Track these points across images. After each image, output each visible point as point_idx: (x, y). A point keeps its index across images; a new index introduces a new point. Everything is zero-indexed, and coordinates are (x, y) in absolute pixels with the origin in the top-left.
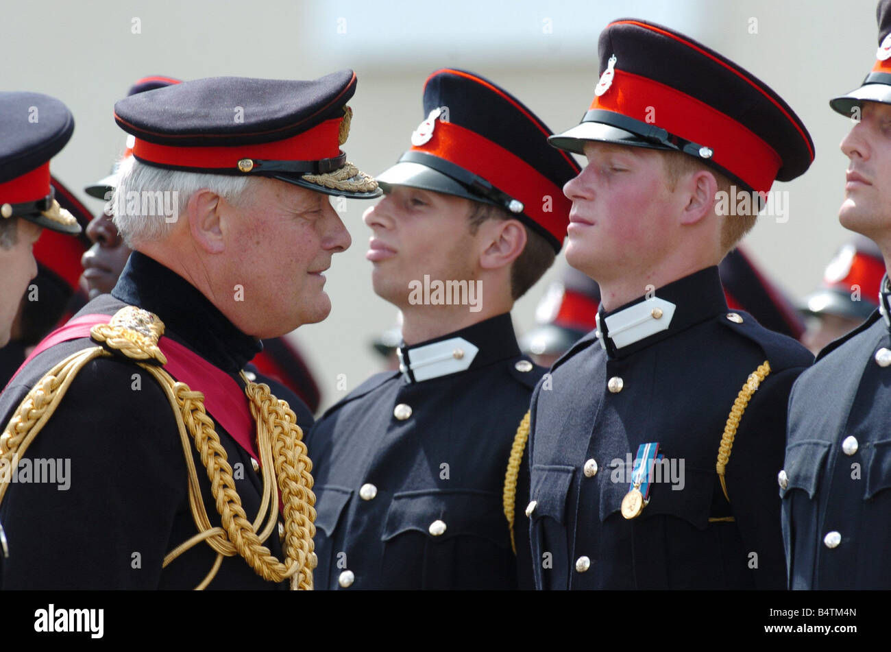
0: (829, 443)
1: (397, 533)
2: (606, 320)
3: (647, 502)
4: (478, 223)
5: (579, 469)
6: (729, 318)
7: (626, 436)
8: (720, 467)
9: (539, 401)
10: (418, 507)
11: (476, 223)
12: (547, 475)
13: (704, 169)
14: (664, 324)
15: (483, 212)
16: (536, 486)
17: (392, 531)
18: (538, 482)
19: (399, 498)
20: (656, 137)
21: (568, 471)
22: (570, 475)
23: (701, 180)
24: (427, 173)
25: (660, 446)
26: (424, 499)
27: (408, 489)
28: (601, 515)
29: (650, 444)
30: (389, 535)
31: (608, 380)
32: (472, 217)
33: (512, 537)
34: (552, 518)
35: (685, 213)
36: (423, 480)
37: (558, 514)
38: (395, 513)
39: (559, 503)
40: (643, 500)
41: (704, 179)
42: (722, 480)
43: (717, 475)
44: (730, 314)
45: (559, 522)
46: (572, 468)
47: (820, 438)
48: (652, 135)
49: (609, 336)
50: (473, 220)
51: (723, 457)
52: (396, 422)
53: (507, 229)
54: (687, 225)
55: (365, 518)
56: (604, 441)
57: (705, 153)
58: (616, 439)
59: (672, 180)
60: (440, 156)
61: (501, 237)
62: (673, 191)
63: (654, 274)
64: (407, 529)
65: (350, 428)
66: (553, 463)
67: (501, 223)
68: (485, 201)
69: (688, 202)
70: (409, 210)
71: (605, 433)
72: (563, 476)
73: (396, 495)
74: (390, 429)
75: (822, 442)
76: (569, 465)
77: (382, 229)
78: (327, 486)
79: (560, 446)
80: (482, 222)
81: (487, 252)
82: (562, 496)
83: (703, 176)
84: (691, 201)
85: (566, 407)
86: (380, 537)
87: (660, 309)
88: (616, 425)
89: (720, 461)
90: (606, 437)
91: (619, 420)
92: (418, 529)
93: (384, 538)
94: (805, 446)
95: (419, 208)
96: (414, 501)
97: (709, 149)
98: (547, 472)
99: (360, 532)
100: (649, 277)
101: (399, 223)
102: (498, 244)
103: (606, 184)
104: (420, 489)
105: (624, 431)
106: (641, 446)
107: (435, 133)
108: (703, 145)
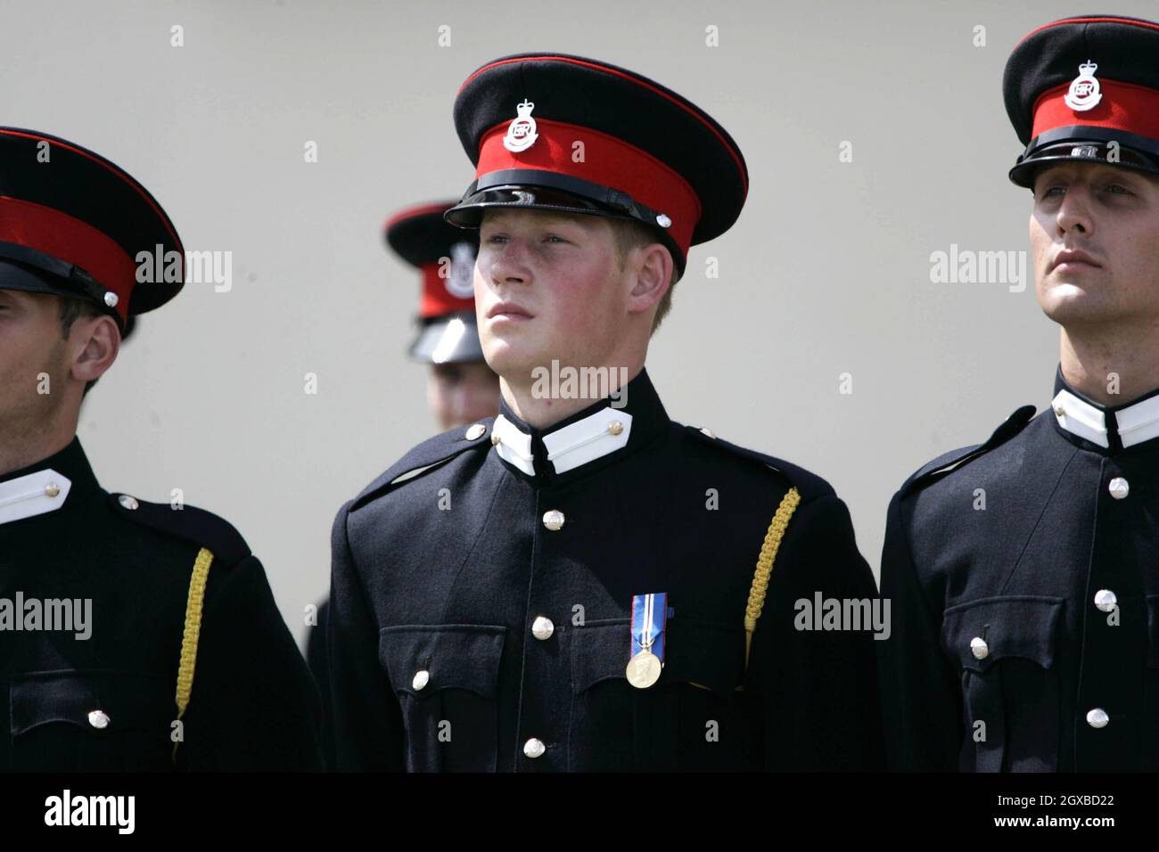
1: (35, 725)
8: (750, 623)
11: (67, 324)
13: (655, 242)
14: (621, 441)
17: (25, 726)
20: (619, 202)
21: (493, 632)
22: (499, 636)
23: (651, 255)
31: (541, 514)
32: (63, 317)
35: (632, 297)
41: (654, 254)
42: (749, 636)
43: (744, 630)
46: (499, 628)
49: (550, 459)
50: (65, 321)
51: (754, 609)
54: (634, 313)
59: (623, 256)
64: (51, 720)
67: (92, 320)
69: (636, 283)
81: (80, 359)
83: (656, 251)
89: (751, 614)
92: (67, 720)
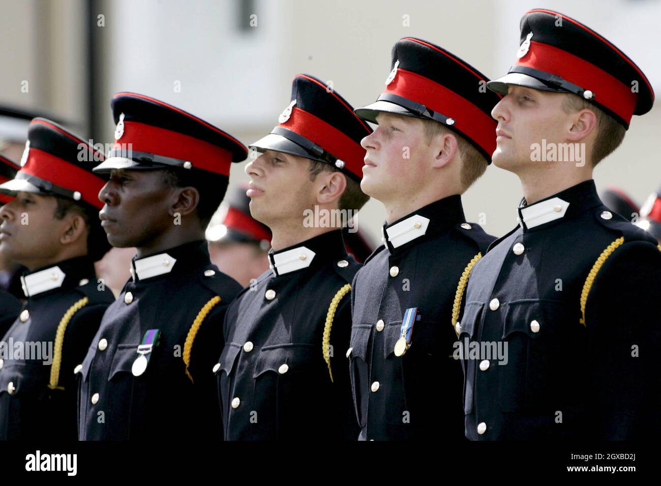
0: (483, 303)
1: (261, 373)
2: (387, 230)
3: (409, 345)
4: (316, 173)
5: (374, 327)
6: (462, 227)
7: (399, 304)
8: (454, 322)
9: (356, 285)
10: (274, 355)
11: (314, 173)
12: (358, 331)
13: (449, 133)
14: (422, 232)
15: (319, 166)
16: (353, 338)
17: (259, 372)
18: (354, 335)
19: (264, 350)
20: (419, 110)
21: (368, 328)
22: (370, 330)
23: (446, 139)
24: (284, 142)
25: (418, 310)
26: (277, 350)
27: (270, 344)
28: (385, 354)
29: (412, 309)
30: (257, 374)
31: (390, 268)
32: (312, 170)
33: (330, 373)
34: (360, 358)
35: (436, 160)
36: (278, 338)
37: (363, 356)
38: (261, 359)
39: (364, 348)
40: (407, 344)
41: (448, 138)
44: (463, 224)
45: (364, 360)
46: (371, 326)
47: (479, 300)
48: (416, 109)
49: (389, 240)
50: (313, 172)
51: (455, 314)
52: (266, 301)
53: (334, 178)
54: (438, 169)
55: (246, 363)
56: (387, 307)
57: (450, 122)
58: (394, 306)
59: (429, 139)
60: (293, 131)
61: (331, 183)
62: (429, 145)
63: (417, 198)
64: (267, 370)
65: (247, 305)
66: (362, 323)
67: (330, 174)
68: (320, 160)
69: (438, 153)
70: (274, 165)
71: (388, 302)
72: (367, 331)
73: (263, 348)
74: (263, 306)
75: (479, 302)
76: (369, 324)
77: (256, 177)
78: (232, 343)
79: (365, 312)
80: (318, 173)
81: (321, 192)
82: (365, 343)
83: (449, 137)
84: (441, 153)
85: (369, 287)
86: (252, 376)
87: (419, 222)
88: (394, 298)
89: (454, 317)
90: (388, 306)
91: (396, 294)
92: (273, 369)
93: (255, 376)
94: (470, 306)
95: (280, 164)
96: (273, 351)
97: (452, 119)
98: (358, 329)
99: (243, 372)
100: (413, 201)
101: (267, 173)
102: (329, 187)
103: (387, 140)
104: (276, 344)
105: (399, 301)
106: (407, 310)
107: (292, 115)
108: (449, 117)
